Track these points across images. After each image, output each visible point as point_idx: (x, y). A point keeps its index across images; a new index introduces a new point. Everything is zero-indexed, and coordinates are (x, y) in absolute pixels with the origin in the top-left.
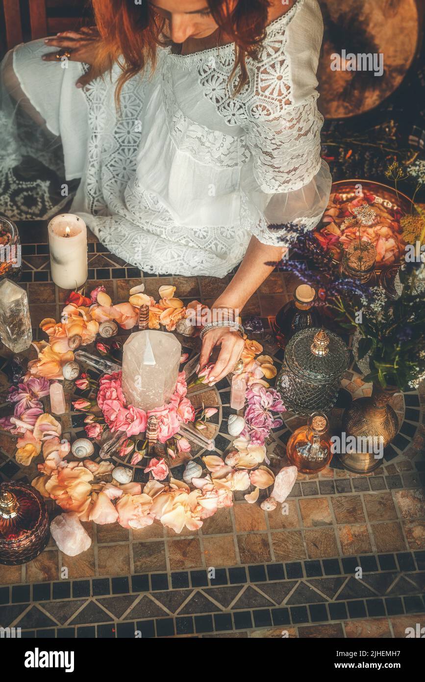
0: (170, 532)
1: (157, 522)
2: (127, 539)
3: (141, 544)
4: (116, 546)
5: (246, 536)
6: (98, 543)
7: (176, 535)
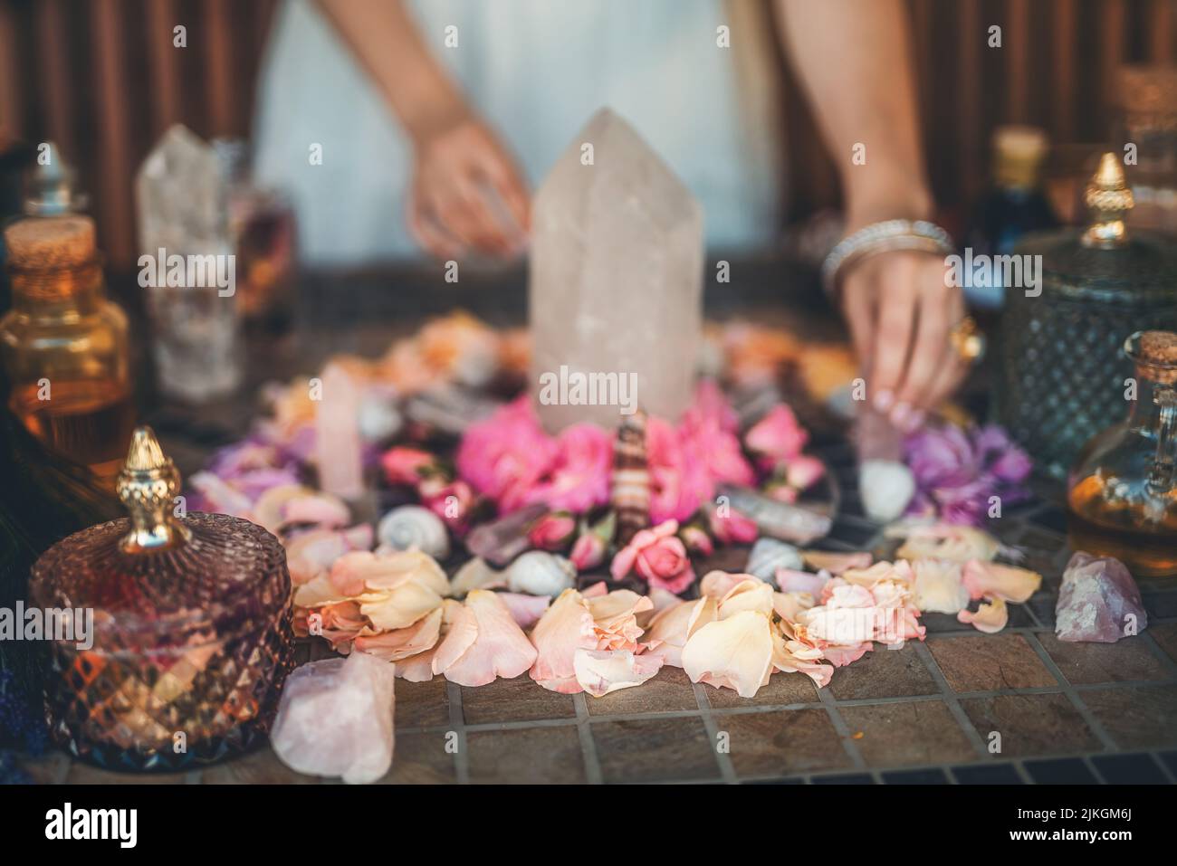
0: (722, 696)
1: (672, 673)
2: (571, 713)
3: (622, 723)
4: (528, 730)
5: (991, 700)
6: (465, 723)
7: (740, 701)
